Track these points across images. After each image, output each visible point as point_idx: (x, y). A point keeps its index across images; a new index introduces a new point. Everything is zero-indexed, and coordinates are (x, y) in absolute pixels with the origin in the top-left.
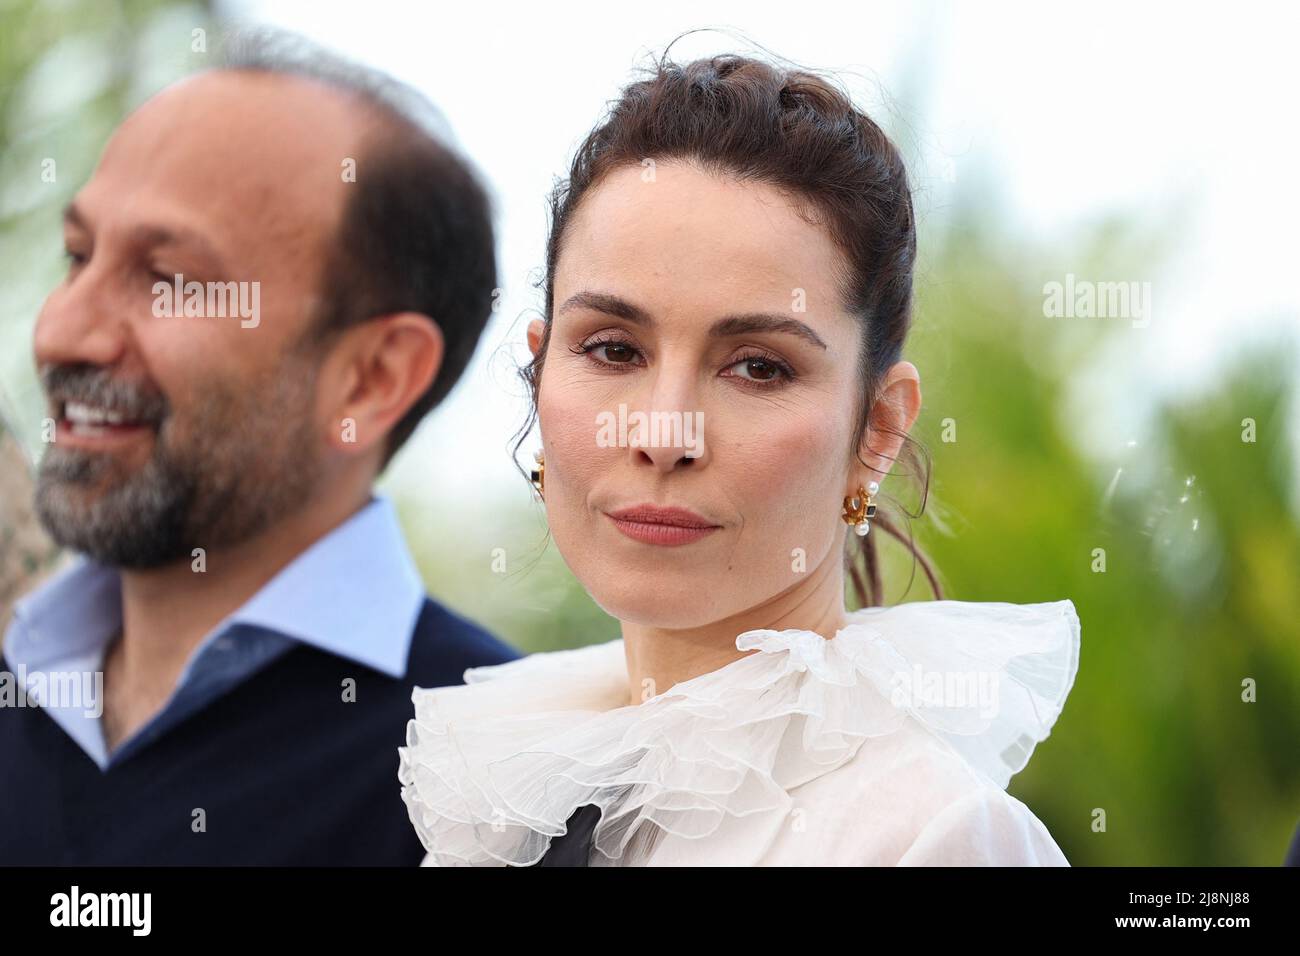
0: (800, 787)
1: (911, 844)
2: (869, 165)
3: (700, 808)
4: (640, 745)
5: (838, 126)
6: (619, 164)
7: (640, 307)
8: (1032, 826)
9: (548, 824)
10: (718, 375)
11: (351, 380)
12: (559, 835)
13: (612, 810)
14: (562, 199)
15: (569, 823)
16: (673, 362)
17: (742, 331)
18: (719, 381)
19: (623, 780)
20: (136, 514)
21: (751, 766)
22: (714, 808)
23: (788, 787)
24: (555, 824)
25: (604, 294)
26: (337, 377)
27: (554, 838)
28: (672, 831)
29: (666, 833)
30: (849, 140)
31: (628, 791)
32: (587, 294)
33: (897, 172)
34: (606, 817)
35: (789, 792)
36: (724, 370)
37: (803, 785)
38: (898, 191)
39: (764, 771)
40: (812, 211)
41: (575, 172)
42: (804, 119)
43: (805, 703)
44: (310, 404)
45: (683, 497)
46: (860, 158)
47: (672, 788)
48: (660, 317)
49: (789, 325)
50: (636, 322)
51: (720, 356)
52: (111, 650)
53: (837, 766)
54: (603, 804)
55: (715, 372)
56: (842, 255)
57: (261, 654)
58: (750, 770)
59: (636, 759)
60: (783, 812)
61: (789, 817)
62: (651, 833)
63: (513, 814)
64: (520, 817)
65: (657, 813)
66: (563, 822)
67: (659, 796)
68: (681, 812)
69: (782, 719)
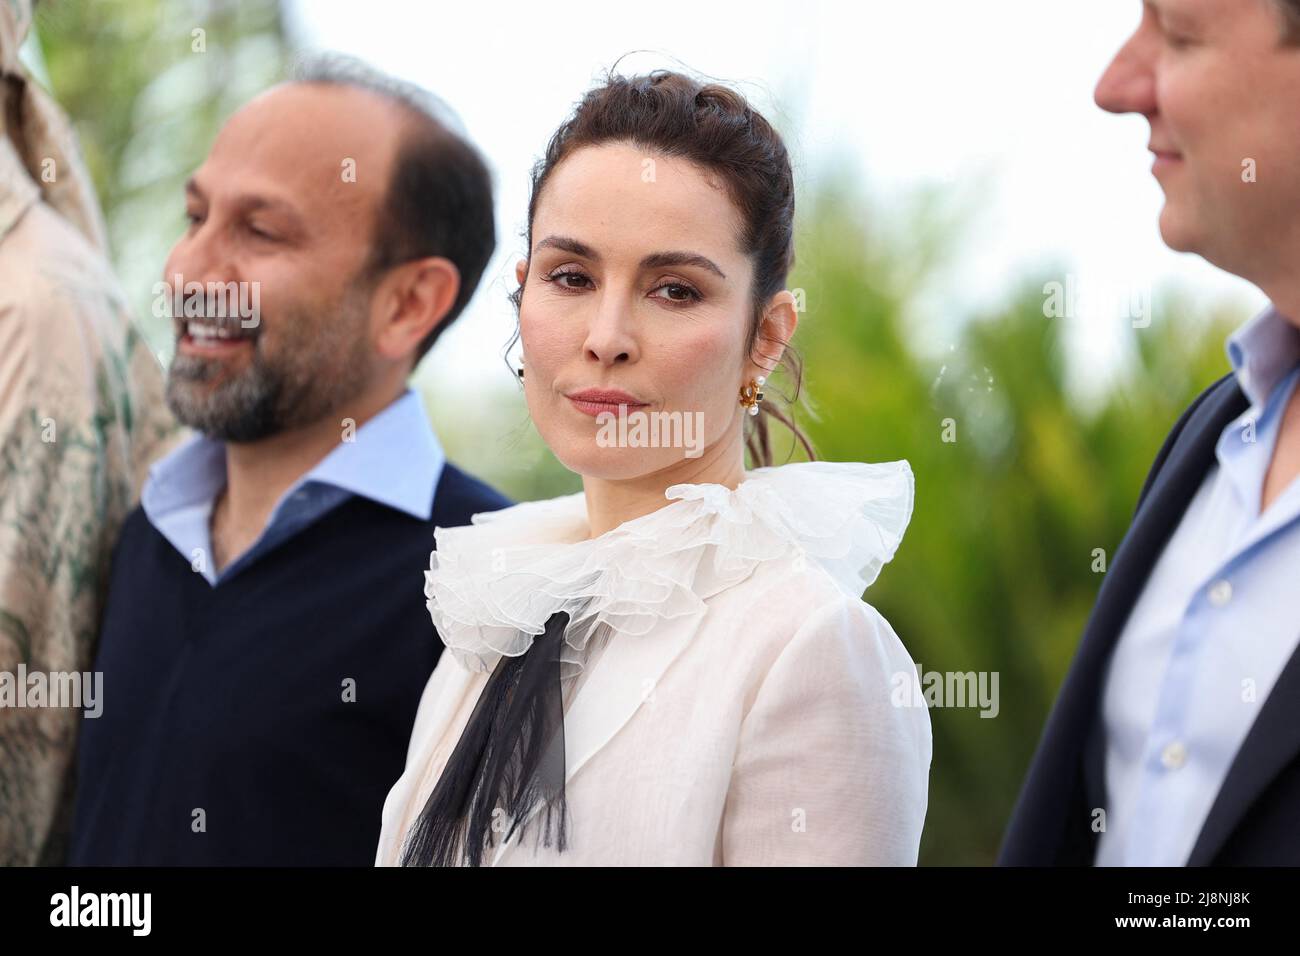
0: (711, 597)
2: (758, 147)
3: (640, 613)
4: (597, 568)
5: (736, 119)
6: (578, 146)
7: (590, 246)
8: (879, 622)
9: (533, 626)
10: (647, 296)
11: (394, 306)
12: (540, 633)
13: (579, 614)
14: (539, 174)
15: (547, 625)
16: (614, 287)
17: (663, 265)
18: (647, 301)
19: (585, 594)
20: (240, 402)
21: (676, 582)
22: (651, 613)
23: (704, 596)
24: (536, 626)
25: (565, 237)
26: (384, 304)
27: (536, 636)
28: (621, 631)
29: (616, 632)
30: (744, 129)
31: (588, 602)
32: (553, 238)
33: (780, 154)
34: (573, 620)
35: (704, 600)
36: (651, 293)
37: (715, 595)
38: (781, 167)
39: (687, 586)
40: (716, 180)
41: (549, 155)
42: (712, 113)
43: (715, 536)
44: (364, 323)
45: (621, 382)
46: (753, 143)
47: (621, 599)
48: (604, 254)
49: (697, 260)
50: (588, 257)
51: (648, 282)
52: (220, 498)
53: (740, 581)
54: (571, 611)
55: (645, 294)
56: (738, 212)
57: (327, 503)
58: (676, 585)
59: (594, 578)
60: (701, 615)
61: (705, 619)
62: (606, 631)
63: (506, 619)
64: (511, 621)
65: (610, 617)
66: (542, 624)
67: (611, 605)
68: (627, 616)
69: (699, 548)
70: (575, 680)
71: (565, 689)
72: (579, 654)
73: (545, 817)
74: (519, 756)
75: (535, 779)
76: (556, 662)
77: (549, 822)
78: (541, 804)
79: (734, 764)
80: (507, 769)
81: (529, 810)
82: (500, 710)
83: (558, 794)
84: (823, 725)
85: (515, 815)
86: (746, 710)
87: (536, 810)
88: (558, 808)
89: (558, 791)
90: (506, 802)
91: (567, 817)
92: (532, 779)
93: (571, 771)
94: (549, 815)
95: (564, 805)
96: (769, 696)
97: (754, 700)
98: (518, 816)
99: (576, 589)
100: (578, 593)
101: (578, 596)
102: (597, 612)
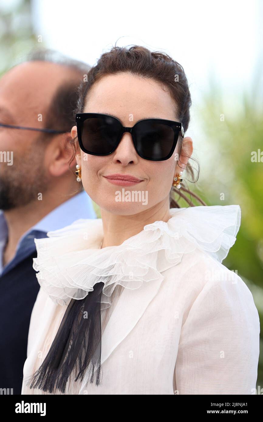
0: (164, 271)
3: (135, 280)
9: (87, 287)
11: (57, 153)
12: (91, 291)
13: (107, 283)
15: (94, 287)
19: (111, 274)
21: (150, 266)
22: (140, 280)
23: (161, 271)
24: (89, 287)
26: (52, 152)
27: (89, 292)
28: (127, 288)
29: (124, 288)
31: (110, 277)
34: (106, 285)
35: (161, 273)
39: (154, 268)
43: (165, 246)
44: (42, 160)
47: (126, 275)
53: (176, 264)
54: (105, 281)
59: (112, 267)
60: (161, 280)
61: (163, 282)
62: (119, 289)
63: (75, 284)
64: (78, 286)
65: (122, 282)
66: (92, 287)
67: (122, 278)
68: (128, 282)
69: (157, 252)
70: (108, 310)
72: (109, 298)
76: (99, 303)
86: (184, 321)
97: (187, 316)
99: (106, 272)
100: (107, 274)
101: (108, 275)
102: (116, 281)
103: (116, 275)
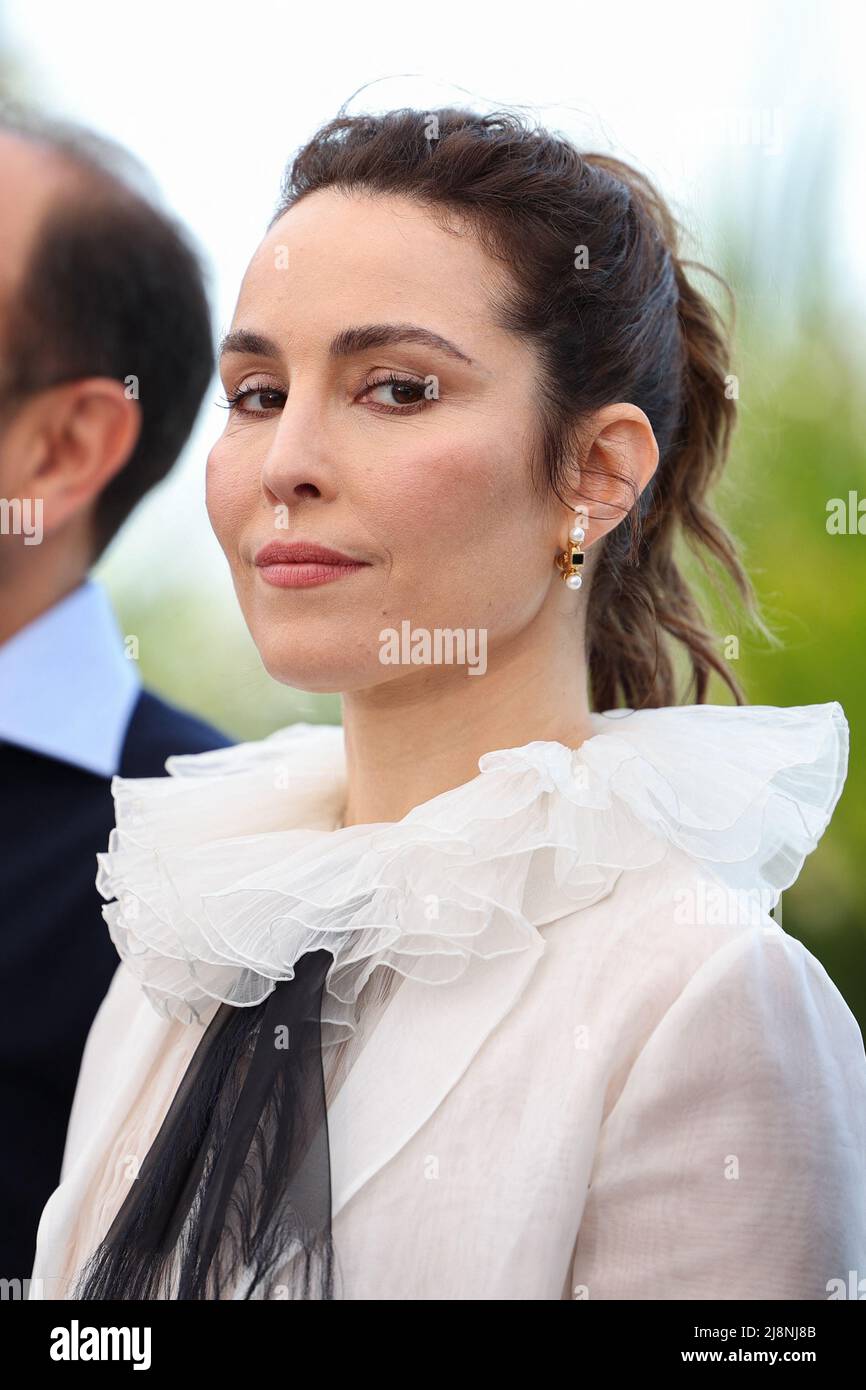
0: (551, 924)
1: (680, 993)
3: (443, 952)
7: (265, 336)
9: (271, 966)
10: (354, 402)
11: (40, 452)
12: (286, 979)
13: (346, 952)
15: (297, 967)
17: (364, 346)
18: (355, 408)
21: (497, 904)
22: (459, 952)
23: (539, 922)
24: (279, 966)
27: (278, 984)
28: (411, 977)
29: (402, 978)
31: (356, 934)
34: (338, 962)
35: (540, 928)
36: (361, 396)
37: (555, 921)
39: (514, 910)
45: (313, 530)
47: (411, 931)
48: (283, 343)
49: (416, 335)
50: (266, 355)
51: (353, 379)
53: (595, 901)
54: (334, 949)
55: (351, 399)
56: (500, 270)
58: (496, 908)
59: (363, 900)
60: (536, 954)
61: (542, 963)
62: (386, 979)
63: (232, 952)
64: (240, 957)
65: (397, 958)
66: (292, 965)
67: (398, 942)
68: (419, 957)
69: (529, 853)
70: (342, 1048)
71: (328, 1062)
72: (348, 1009)
73: (302, 1265)
74: (258, 1169)
75: (286, 1209)
76: (315, 1024)
77: (307, 1278)
78: (295, 1248)
79: (589, 1187)
80: (240, 1188)
81: (276, 1259)
82: (225, 1093)
83: (320, 1234)
84: (729, 1124)
85: (255, 1265)
86: (609, 1105)
87: (285, 1259)
88: (321, 1255)
89: (321, 1230)
90: (240, 1244)
91: (336, 1269)
92: (281, 1207)
93: (340, 1200)
94: (308, 1268)
95: (330, 1252)
96: (645, 1085)
97: (621, 1090)
98: (259, 1267)
99: (342, 914)
100: (345, 922)
101: (346, 928)
102: (376, 951)
103: (376, 931)
